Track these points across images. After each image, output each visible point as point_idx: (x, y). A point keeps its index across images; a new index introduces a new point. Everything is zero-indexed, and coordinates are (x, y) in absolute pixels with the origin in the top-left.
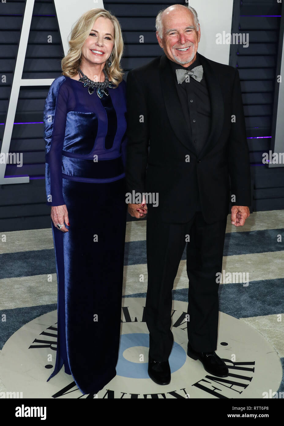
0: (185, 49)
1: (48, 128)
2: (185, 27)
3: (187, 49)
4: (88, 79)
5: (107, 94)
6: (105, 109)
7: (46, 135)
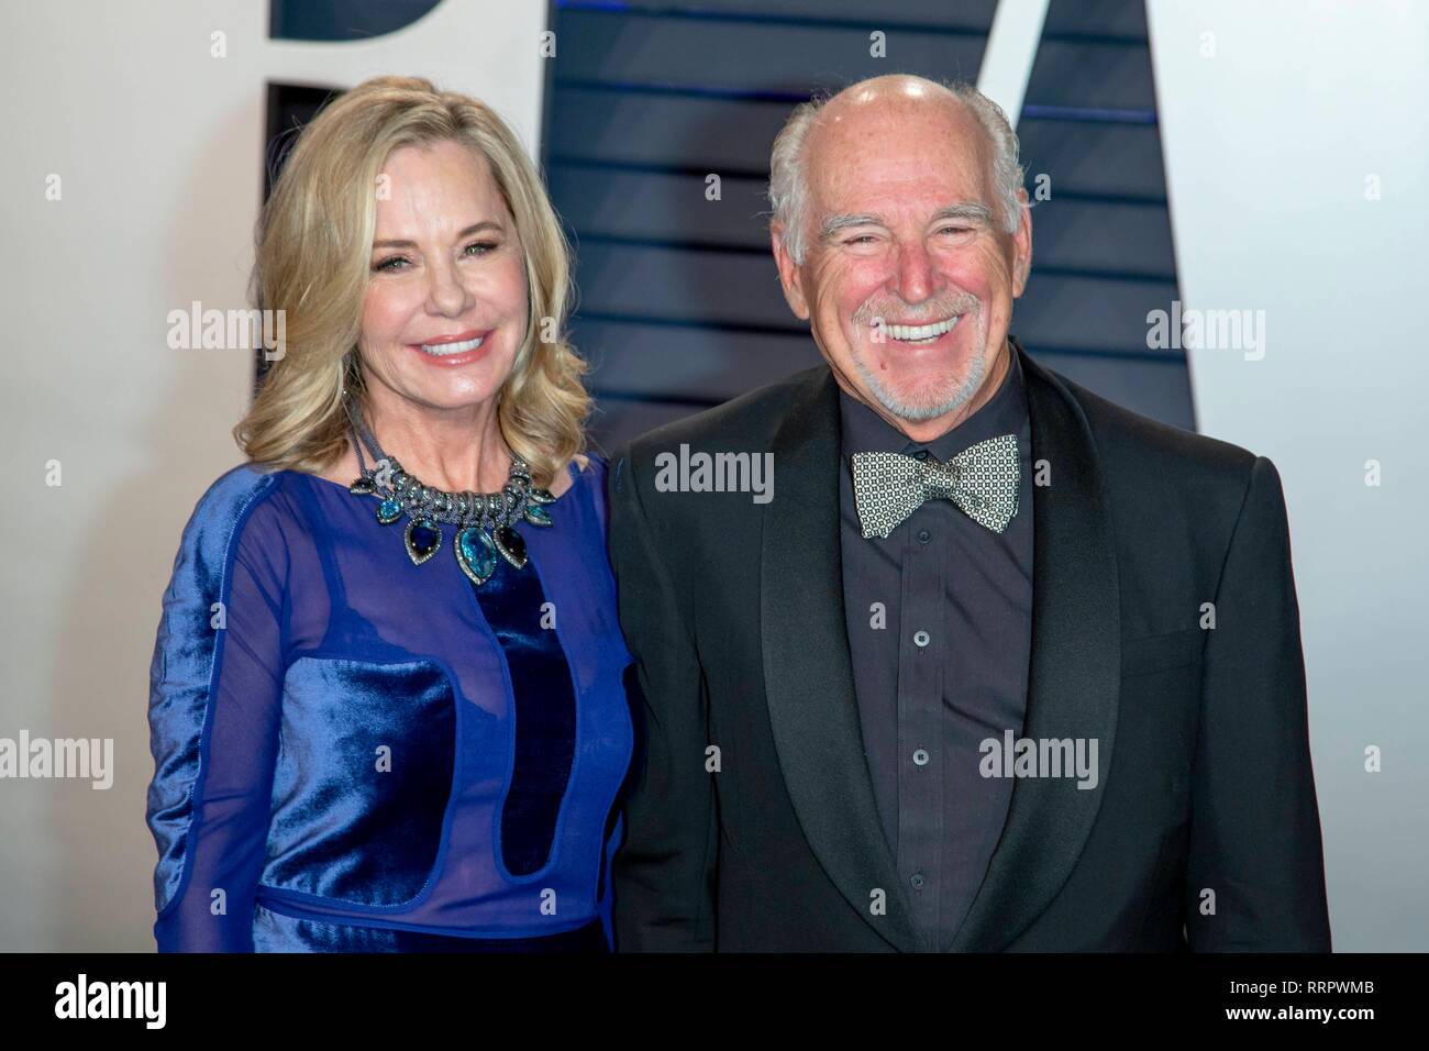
0: (927, 331)
1: (172, 759)
2: (933, 207)
3: (942, 335)
4: (408, 476)
5: (519, 560)
6: (503, 641)
7: (161, 804)
